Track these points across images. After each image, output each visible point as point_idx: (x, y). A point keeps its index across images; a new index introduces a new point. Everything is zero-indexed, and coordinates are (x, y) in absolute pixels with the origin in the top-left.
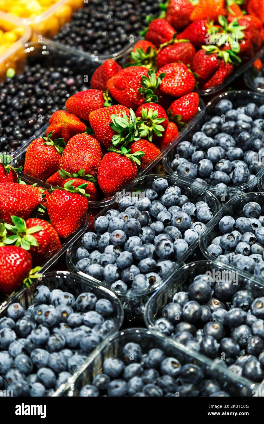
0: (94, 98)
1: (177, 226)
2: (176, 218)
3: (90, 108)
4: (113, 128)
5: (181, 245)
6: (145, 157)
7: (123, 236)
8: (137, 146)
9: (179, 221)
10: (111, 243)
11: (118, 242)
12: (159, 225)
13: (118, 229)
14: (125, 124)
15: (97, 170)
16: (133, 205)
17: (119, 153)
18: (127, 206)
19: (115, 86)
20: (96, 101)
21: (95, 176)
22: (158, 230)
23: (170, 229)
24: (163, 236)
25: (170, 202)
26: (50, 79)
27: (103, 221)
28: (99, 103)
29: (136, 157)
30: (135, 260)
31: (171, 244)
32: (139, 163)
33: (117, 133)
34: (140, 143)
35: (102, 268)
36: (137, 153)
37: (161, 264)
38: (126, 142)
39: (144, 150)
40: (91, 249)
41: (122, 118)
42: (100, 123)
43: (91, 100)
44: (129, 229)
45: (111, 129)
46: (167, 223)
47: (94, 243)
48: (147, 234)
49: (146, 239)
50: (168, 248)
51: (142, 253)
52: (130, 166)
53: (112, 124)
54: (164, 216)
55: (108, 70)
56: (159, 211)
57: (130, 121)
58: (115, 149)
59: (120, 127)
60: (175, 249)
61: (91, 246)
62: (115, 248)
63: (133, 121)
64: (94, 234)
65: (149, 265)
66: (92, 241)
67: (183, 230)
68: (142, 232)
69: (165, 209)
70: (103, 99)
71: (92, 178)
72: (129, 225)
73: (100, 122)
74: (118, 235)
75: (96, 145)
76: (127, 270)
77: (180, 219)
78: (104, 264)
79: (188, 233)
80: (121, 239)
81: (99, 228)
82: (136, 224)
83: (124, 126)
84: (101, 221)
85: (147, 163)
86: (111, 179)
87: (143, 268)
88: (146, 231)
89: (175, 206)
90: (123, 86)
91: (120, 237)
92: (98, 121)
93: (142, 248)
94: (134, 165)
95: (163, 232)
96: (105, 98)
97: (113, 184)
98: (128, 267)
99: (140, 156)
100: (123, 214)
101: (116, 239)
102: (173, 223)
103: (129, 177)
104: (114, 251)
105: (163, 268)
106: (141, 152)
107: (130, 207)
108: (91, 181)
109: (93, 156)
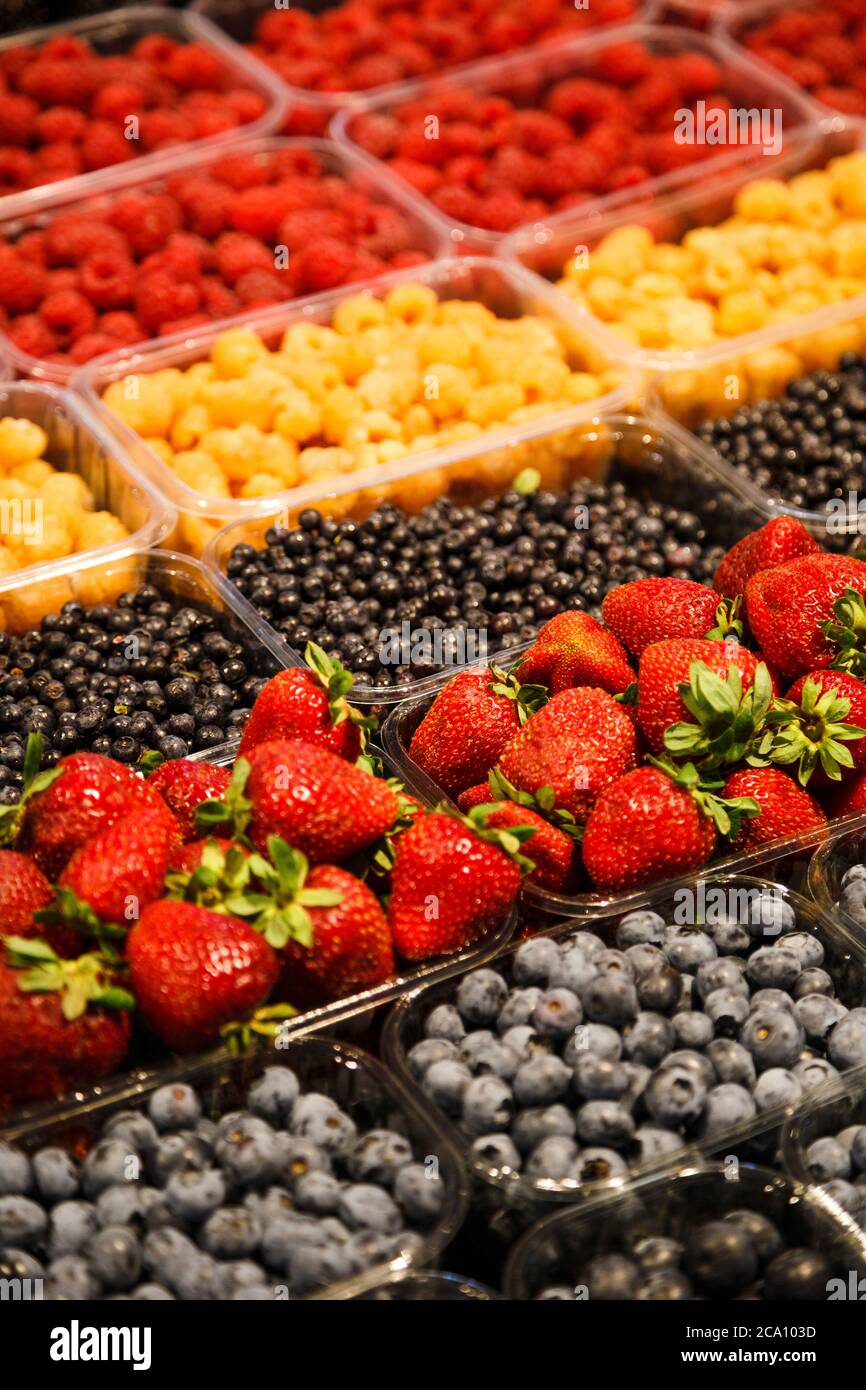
0: (685, 607)
1: (751, 1048)
2: (758, 1022)
3: (664, 631)
4: (686, 700)
5: (730, 1105)
6: (762, 821)
7: (571, 1015)
8: (749, 780)
9: (762, 1034)
10: (531, 1020)
11: (549, 1026)
12: (696, 1025)
13: (569, 988)
14: (724, 700)
15: (592, 805)
16: (658, 945)
17: (671, 777)
18: (635, 940)
19: (765, 595)
20: (688, 616)
21: (581, 822)
22: (686, 1036)
23: (723, 1049)
24: (694, 1061)
25: (766, 974)
26: (631, 534)
27: (543, 953)
28: (695, 626)
29: (727, 809)
30: (572, 1096)
31: (699, 1089)
32: (724, 826)
33: (693, 720)
34: (762, 777)
35: (468, 1078)
36: (740, 803)
37: (646, 1136)
38: (715, 758)
39: (767, 800)
40: (474, 1021)
41: (722, 682)
42: (657, 674)
43: (674, 611)
44: (596, 998)
45: (680, 702)
46: (727, 1028)
47: (487, 1006)
48: (648, 1032)
49: (639, 1048)
50: (682, 1094)
51: (599, 1079)
52: (687, 825)
53: (685, 689)
54: (724, 1003)
55: (768, 545)
56: (719, 983)
57: (748, 699)
58: (669, 764)
59: (707, 706)
60: (705, 1110)
61: (475, 1011)
62: (534, 1039)
63: (756, 702)
64: (500, 980)
65: (605, 1123)
66: (484, 998)
67: (762, 1064)
68: (632, 1021)
69: (744, 987)
70: (714, 617)
71: (569, 822)
72: (599, 987)
73: (660, 672)
74: (556, 1004)
75: (622, 736)
76: (535, 1112)
77: (768, 1028)
78: (479, 1070)
79: (773, 1080)
80: (562, 1018)
81: (522, 968)
82: (623, 991)
83: (719, 706)
84: (536, 951)
85: (763, 841)
86: (618, 843)
87: (586, 1124)
88: (647, 1026)
89: (778, 991)
90: (784, 600)
91: (562, 1011)
92: (655, 670)
93: (606, 1067)
94: (702, 829)
95: (701, 1048)
96: (721, 619)
97: (620, 860)
98: (541, 1103)
99: (744, 813)
100: (611, 955)
101: (549, 1015)
102: (745, 1035)
103: (674, 856)
104: (526, 1047)
105: (648, 1150)
106: (754, 803)
107: (647, 945)
108: (565, 832)
109: (600, 763)
